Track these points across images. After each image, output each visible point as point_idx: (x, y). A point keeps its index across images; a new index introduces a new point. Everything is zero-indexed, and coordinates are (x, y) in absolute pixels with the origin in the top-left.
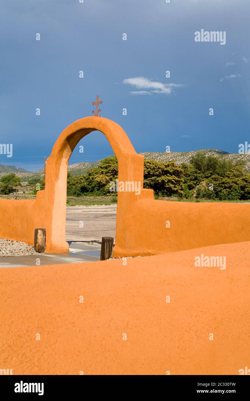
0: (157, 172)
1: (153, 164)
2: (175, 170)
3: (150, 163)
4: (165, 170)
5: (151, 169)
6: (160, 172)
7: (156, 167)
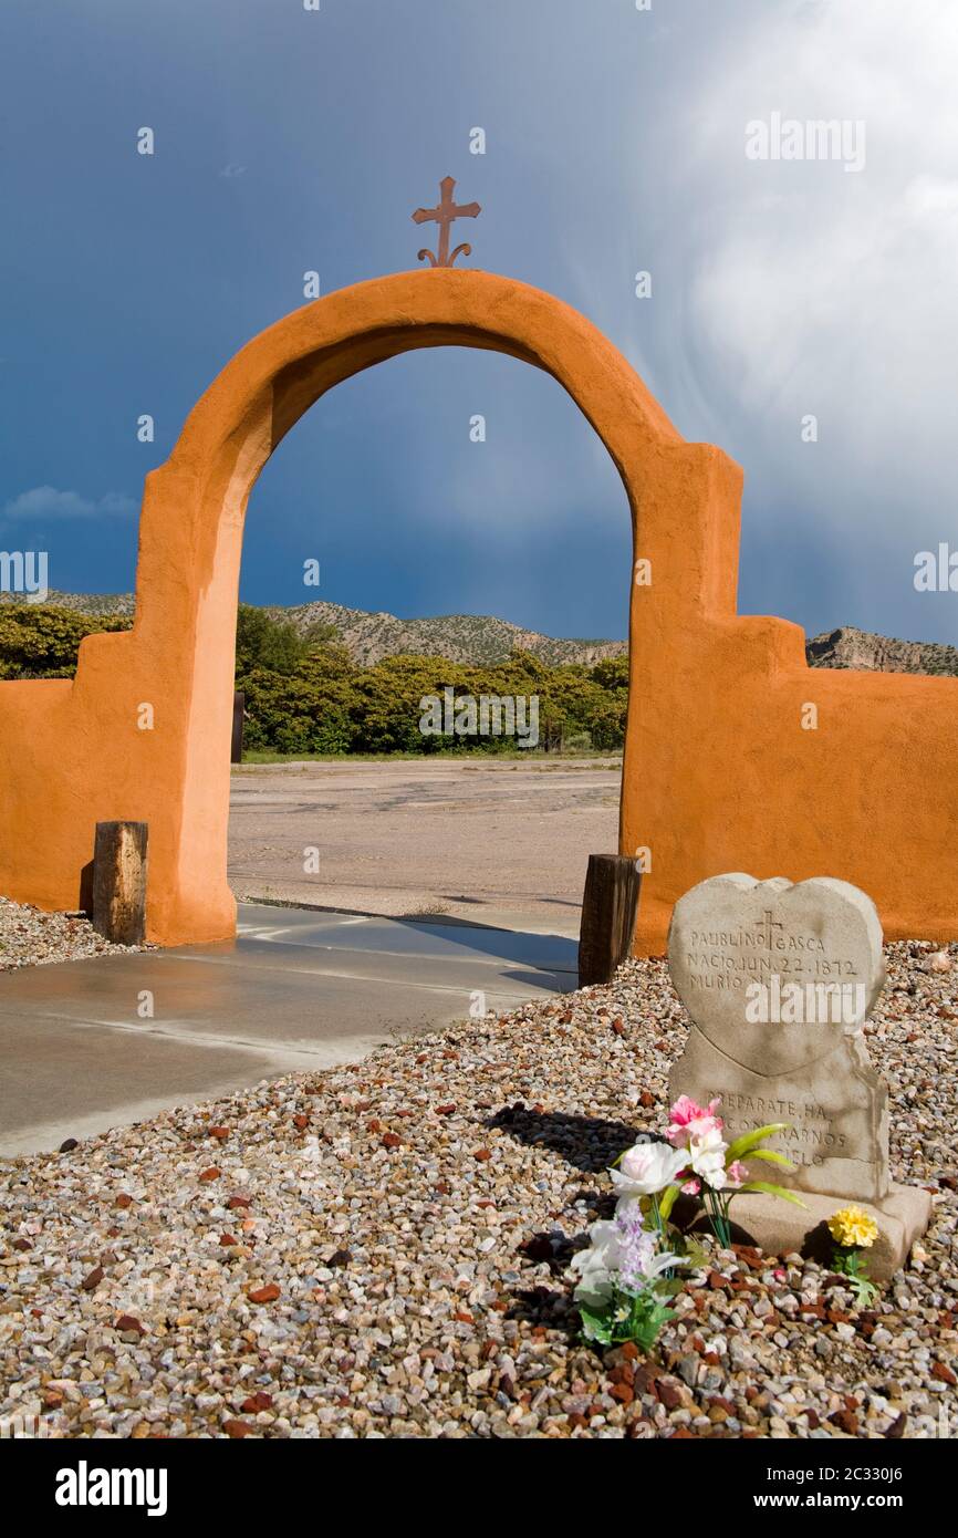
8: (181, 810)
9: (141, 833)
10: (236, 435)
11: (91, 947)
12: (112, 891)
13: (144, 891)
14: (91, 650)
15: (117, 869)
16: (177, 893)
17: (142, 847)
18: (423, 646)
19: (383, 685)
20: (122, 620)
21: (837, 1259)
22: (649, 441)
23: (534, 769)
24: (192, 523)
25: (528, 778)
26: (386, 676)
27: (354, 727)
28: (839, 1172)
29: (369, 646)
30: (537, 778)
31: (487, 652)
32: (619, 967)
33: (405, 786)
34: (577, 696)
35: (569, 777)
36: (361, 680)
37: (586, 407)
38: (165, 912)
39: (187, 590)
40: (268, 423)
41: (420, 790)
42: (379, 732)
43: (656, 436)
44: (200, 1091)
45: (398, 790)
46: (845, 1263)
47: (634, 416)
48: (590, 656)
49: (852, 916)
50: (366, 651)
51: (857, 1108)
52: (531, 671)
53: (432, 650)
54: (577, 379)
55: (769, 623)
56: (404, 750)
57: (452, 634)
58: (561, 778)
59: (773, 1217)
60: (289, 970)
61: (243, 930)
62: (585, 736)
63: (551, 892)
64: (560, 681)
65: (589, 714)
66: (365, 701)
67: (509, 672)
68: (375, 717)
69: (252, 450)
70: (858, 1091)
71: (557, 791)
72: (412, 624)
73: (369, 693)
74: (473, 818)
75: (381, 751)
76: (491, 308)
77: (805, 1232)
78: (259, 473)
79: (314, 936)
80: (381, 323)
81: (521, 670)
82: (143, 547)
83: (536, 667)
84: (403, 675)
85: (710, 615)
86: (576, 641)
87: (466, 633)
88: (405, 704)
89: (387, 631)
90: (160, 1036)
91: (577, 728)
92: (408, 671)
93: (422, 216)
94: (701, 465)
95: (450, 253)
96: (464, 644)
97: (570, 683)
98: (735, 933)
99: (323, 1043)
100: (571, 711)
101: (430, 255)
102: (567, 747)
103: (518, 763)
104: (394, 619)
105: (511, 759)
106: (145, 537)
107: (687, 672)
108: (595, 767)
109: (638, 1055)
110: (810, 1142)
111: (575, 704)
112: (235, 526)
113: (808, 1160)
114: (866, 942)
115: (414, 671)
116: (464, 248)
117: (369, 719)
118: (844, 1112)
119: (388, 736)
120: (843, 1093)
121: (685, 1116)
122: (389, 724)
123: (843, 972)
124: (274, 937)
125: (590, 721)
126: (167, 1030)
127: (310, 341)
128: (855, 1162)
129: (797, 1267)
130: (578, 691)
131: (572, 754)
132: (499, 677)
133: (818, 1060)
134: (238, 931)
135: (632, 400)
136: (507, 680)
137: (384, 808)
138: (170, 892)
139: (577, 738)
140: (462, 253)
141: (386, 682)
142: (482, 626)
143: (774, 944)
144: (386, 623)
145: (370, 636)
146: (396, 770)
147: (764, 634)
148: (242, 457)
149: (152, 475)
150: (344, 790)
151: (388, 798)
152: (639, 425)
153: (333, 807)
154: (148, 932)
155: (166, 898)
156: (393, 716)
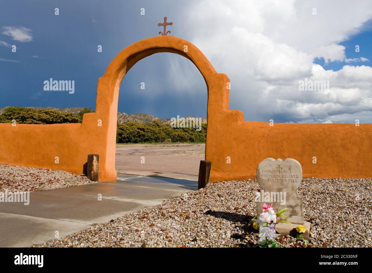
0: (59, 120)
1: (56, 113)
2: (73, 119)
3: (53, 113)
4: (65, 119)
5: (54, 117)
6: (61, 120)
7: (58, 116)
8: (106, 152)
9: (98, 157)
10: (119, 70)
11: (88, 182)
12: (92, 170)
13: (98, 169)
14: (86, 117)
15: (93, 165)
16: (105, 170)
17: (98, 160)
18: (133, 120)
19: (126, 128)
20: (68, 113)
21: (297, 236)
22: (211, 73)
23: (161, 146)
24: (109, 89)
25: (159, 148)
26: (127, 126)
27: (119, 137)
28: (295, 218)
29: (121, 120)
30: (162, 148)
31: (146, 121)
32: (207, 184)
33: (133, 150)
34: (168, 131)
35: (168, 148)
36: (121, 127)
37: (197, 66)
38: (103, 174)
39: (108, 103)
40: (125, 68)
41: (137, 151)
42: (125, 138)
43: (213, 72)
44: (131, 210)
45: (133, 151)
46: (299, 237)
47: (208, 68)
48: (169, 122)
49: (297, 166)
50: (120, 121)
51: (298, 205)
52: (158, 125)
53: (135, 121)
54: (195, 60)
55: (237, 111)
56: (130, 142)
57: (139, 117)
58: (167, 148)
59: (283, 228)
60: (133, 186)
61: (118, 178)
62: (170, 139)
63: (175, 171)
64: (164, 128)
65: (171, 135)
66: (122, 131)
67: (153, 125)
68: (124, 135)
69: (121, 74)
70: (299, 202)
71: (167, 151)
72: (130, 115)
73: (123, 130)
74: (150, 156)
75: (125, 143)
76: (177, 44)
77: (290, 230)
78: (123, 79)
79: (133, 180)
80: (152, 47)
81: (156, 125)
82: (98, 94)
83: (159, 124)
84: (130, 126)
85: (224, 110)
86: (166, 119)
87: (142, 117)
88: (131, 132)
89: (124, 116)
90: (115, 199)
91: (168, 138)
92: (131, 125)
93: (160, 25)
94: (223, 78)
95: (166, 33)
96: (142, 120)
97: (166, 128)
98: (272, 170)
99: (151, 200)
100: (167, 134)
101: (162, 33)
102: (166, 142)
103: (156, 145)
104: (126, 114)
105: (155, 144)
106: (98, 92)
107: (220, 122)
108: (173, 146)
109: (227, 200)
110: (288, 213)
111: (167, 132)
112: (117, 90)
113: (288, 216)
114: (300, 171)
115: (133, 125)
116: (169, 32)
117: (123, 136)
118: (296, 206)
119: (127, 139)
120: (296, 202)
121: (266, 207)
122: (127, 137)
123: (295, 177)
124: (125, 180)
125: (171, 136)
126: (115, 198)
127: (136, 50)
128: (298, 216)
129: (289, 238)
130: (168, 130)
131: (167, 143)
132: (151, 126)
133: (290, 196)
134: (117, 179)
135: (207, 64)
136: (153, 127)
137: (131, 154)
138: (104, 170)
139: (168, 140)
140: (169, 33)
141: (127, 128)
142: (146, 116)
143: (280, 172)
144: (124, 115)
145: (121, 118)
146: (131, 146)
147: (236, 114)
148: (120, 75)
149: (100, 78)
150: (120, 151)
151: (131, 152)
152: (209, 70)
153: (119, 154)
154: (99, 179)
155: (103, 171)
156: (128, 135)
